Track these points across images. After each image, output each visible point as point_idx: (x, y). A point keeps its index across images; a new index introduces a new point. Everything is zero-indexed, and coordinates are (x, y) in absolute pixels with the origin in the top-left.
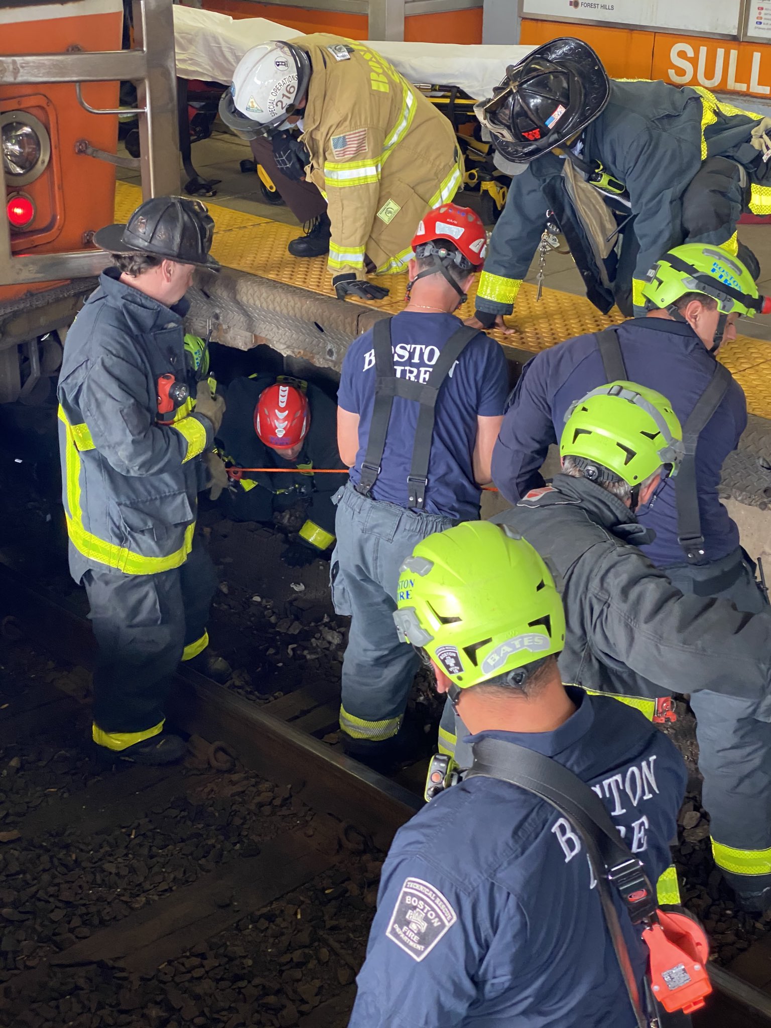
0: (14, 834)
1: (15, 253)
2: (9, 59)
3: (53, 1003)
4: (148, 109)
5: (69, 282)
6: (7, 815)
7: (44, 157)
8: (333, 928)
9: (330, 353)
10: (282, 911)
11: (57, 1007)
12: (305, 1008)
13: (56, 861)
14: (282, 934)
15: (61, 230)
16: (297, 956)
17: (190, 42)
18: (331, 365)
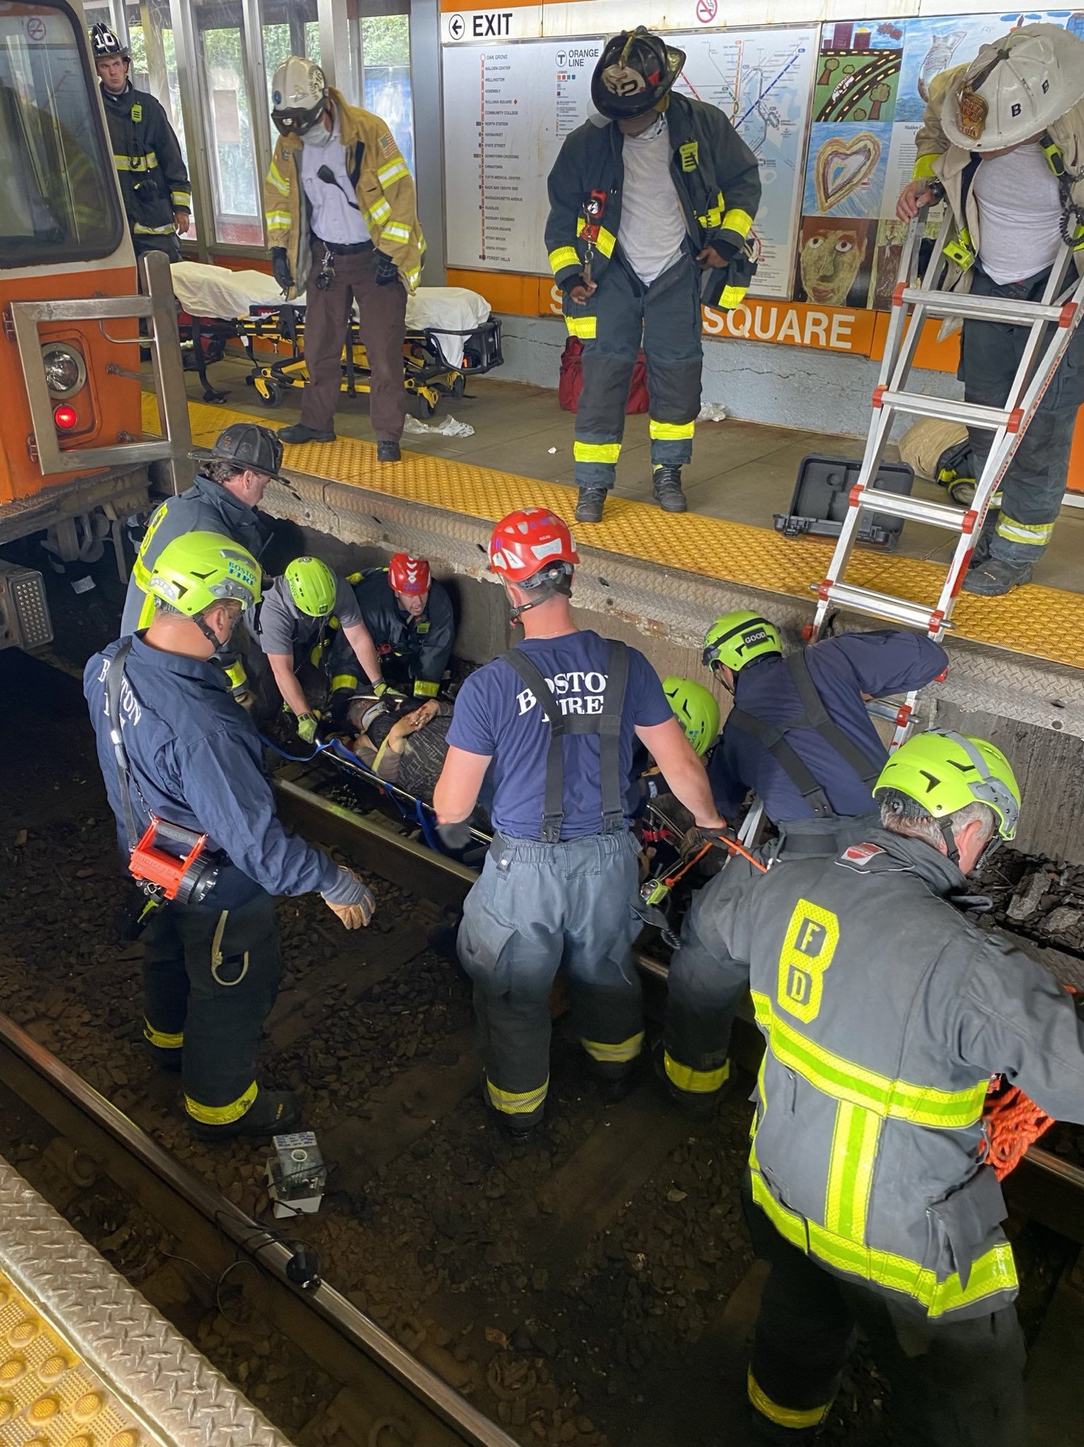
0: (89, 871)
1: (62, 449)
2: (45, 303)
3: (118, 986)
4: (156, 339)
5: (109, 469)
6: (85, 858)
7: (82, 377)
8: (322, 920)
9: (308, 515)
10: (285, 912)
11: (121, 989)
12: (300, 975)
13: (120, 888)
14: (285, 927)
15: (99, 431)
16: (295, 941)
17: (199, 288)
18: (309, 524)
